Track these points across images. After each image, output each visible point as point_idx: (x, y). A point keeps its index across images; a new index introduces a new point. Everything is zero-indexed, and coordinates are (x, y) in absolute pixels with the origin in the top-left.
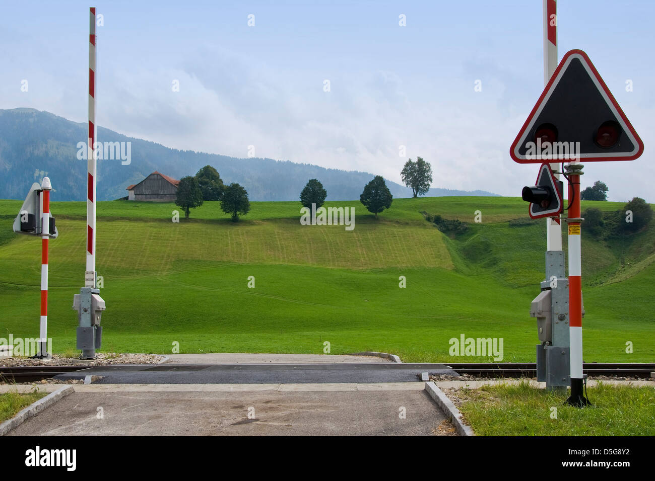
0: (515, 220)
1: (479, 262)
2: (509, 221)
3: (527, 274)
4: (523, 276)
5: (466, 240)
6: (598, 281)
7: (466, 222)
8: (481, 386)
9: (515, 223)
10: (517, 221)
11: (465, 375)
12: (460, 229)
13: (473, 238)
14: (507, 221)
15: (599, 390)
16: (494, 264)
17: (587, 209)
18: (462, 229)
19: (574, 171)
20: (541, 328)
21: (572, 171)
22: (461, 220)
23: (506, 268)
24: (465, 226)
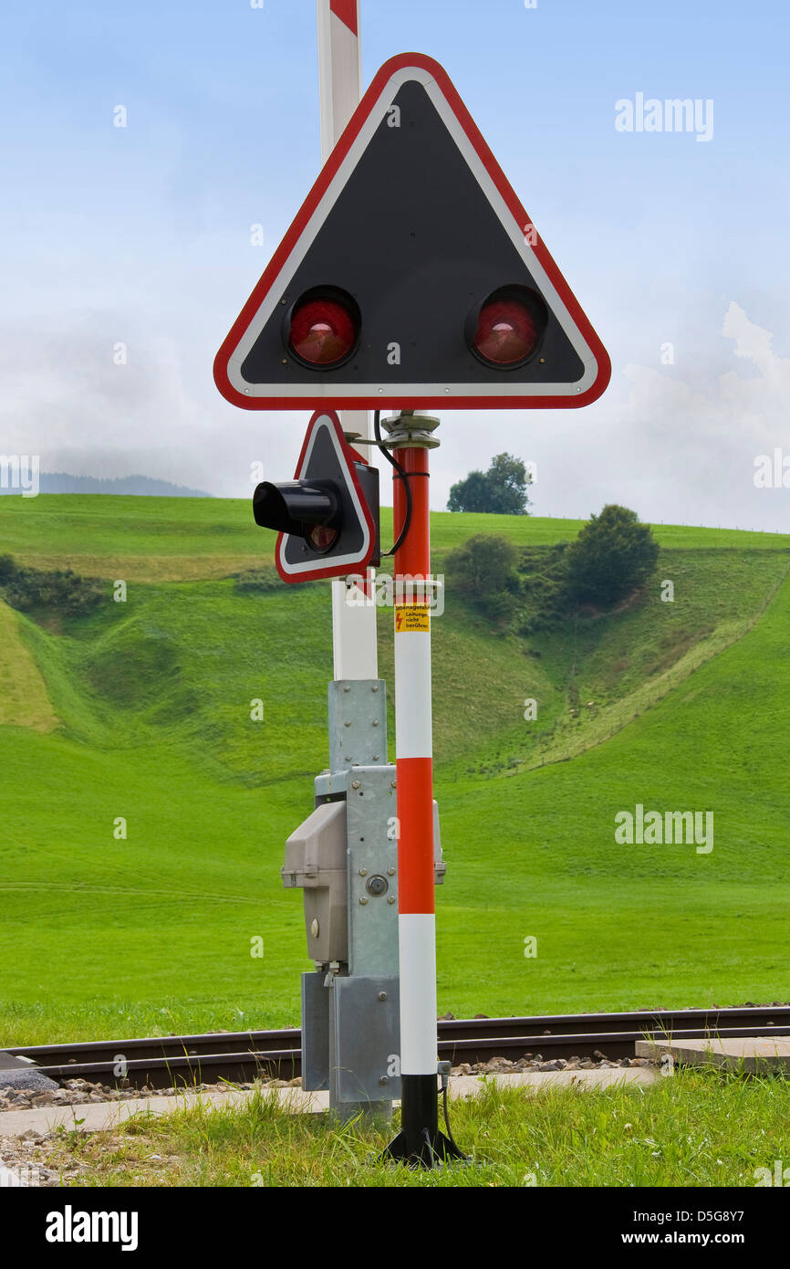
0: (252, 571)
1: (140, 705)
2: (236, 576)
3: (291, 743)
4: (278, 747)
5: (96, 634)
6: (504, 758)
7: (98, 580)
8: (124, 1118)
9: (253, 581)
10: (260, 575)
11: (75, 1083)
12: (77, 600)
13: (121, 628)
14: (227, 573)
15: (487, 1108)
16: (190, 711)
17: (473, 541)
18: (82, 600)
19: (410, 436)
20: (315, 922)
21: (404, 437)
22: (82, 572)
23: (224, 723)
24: (94, 589)
